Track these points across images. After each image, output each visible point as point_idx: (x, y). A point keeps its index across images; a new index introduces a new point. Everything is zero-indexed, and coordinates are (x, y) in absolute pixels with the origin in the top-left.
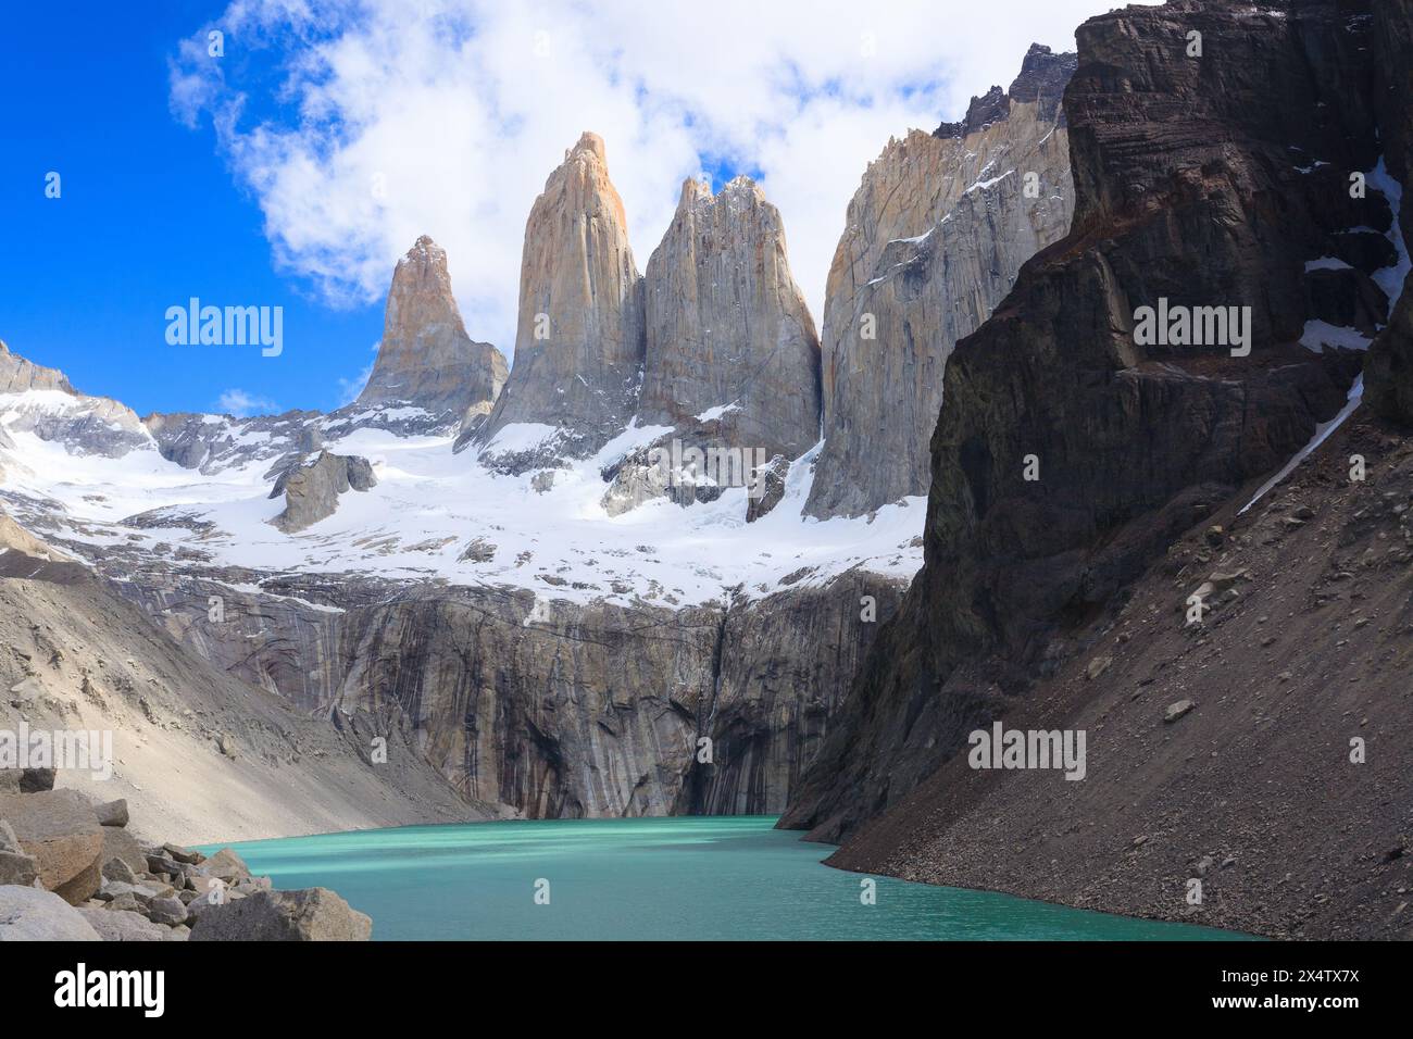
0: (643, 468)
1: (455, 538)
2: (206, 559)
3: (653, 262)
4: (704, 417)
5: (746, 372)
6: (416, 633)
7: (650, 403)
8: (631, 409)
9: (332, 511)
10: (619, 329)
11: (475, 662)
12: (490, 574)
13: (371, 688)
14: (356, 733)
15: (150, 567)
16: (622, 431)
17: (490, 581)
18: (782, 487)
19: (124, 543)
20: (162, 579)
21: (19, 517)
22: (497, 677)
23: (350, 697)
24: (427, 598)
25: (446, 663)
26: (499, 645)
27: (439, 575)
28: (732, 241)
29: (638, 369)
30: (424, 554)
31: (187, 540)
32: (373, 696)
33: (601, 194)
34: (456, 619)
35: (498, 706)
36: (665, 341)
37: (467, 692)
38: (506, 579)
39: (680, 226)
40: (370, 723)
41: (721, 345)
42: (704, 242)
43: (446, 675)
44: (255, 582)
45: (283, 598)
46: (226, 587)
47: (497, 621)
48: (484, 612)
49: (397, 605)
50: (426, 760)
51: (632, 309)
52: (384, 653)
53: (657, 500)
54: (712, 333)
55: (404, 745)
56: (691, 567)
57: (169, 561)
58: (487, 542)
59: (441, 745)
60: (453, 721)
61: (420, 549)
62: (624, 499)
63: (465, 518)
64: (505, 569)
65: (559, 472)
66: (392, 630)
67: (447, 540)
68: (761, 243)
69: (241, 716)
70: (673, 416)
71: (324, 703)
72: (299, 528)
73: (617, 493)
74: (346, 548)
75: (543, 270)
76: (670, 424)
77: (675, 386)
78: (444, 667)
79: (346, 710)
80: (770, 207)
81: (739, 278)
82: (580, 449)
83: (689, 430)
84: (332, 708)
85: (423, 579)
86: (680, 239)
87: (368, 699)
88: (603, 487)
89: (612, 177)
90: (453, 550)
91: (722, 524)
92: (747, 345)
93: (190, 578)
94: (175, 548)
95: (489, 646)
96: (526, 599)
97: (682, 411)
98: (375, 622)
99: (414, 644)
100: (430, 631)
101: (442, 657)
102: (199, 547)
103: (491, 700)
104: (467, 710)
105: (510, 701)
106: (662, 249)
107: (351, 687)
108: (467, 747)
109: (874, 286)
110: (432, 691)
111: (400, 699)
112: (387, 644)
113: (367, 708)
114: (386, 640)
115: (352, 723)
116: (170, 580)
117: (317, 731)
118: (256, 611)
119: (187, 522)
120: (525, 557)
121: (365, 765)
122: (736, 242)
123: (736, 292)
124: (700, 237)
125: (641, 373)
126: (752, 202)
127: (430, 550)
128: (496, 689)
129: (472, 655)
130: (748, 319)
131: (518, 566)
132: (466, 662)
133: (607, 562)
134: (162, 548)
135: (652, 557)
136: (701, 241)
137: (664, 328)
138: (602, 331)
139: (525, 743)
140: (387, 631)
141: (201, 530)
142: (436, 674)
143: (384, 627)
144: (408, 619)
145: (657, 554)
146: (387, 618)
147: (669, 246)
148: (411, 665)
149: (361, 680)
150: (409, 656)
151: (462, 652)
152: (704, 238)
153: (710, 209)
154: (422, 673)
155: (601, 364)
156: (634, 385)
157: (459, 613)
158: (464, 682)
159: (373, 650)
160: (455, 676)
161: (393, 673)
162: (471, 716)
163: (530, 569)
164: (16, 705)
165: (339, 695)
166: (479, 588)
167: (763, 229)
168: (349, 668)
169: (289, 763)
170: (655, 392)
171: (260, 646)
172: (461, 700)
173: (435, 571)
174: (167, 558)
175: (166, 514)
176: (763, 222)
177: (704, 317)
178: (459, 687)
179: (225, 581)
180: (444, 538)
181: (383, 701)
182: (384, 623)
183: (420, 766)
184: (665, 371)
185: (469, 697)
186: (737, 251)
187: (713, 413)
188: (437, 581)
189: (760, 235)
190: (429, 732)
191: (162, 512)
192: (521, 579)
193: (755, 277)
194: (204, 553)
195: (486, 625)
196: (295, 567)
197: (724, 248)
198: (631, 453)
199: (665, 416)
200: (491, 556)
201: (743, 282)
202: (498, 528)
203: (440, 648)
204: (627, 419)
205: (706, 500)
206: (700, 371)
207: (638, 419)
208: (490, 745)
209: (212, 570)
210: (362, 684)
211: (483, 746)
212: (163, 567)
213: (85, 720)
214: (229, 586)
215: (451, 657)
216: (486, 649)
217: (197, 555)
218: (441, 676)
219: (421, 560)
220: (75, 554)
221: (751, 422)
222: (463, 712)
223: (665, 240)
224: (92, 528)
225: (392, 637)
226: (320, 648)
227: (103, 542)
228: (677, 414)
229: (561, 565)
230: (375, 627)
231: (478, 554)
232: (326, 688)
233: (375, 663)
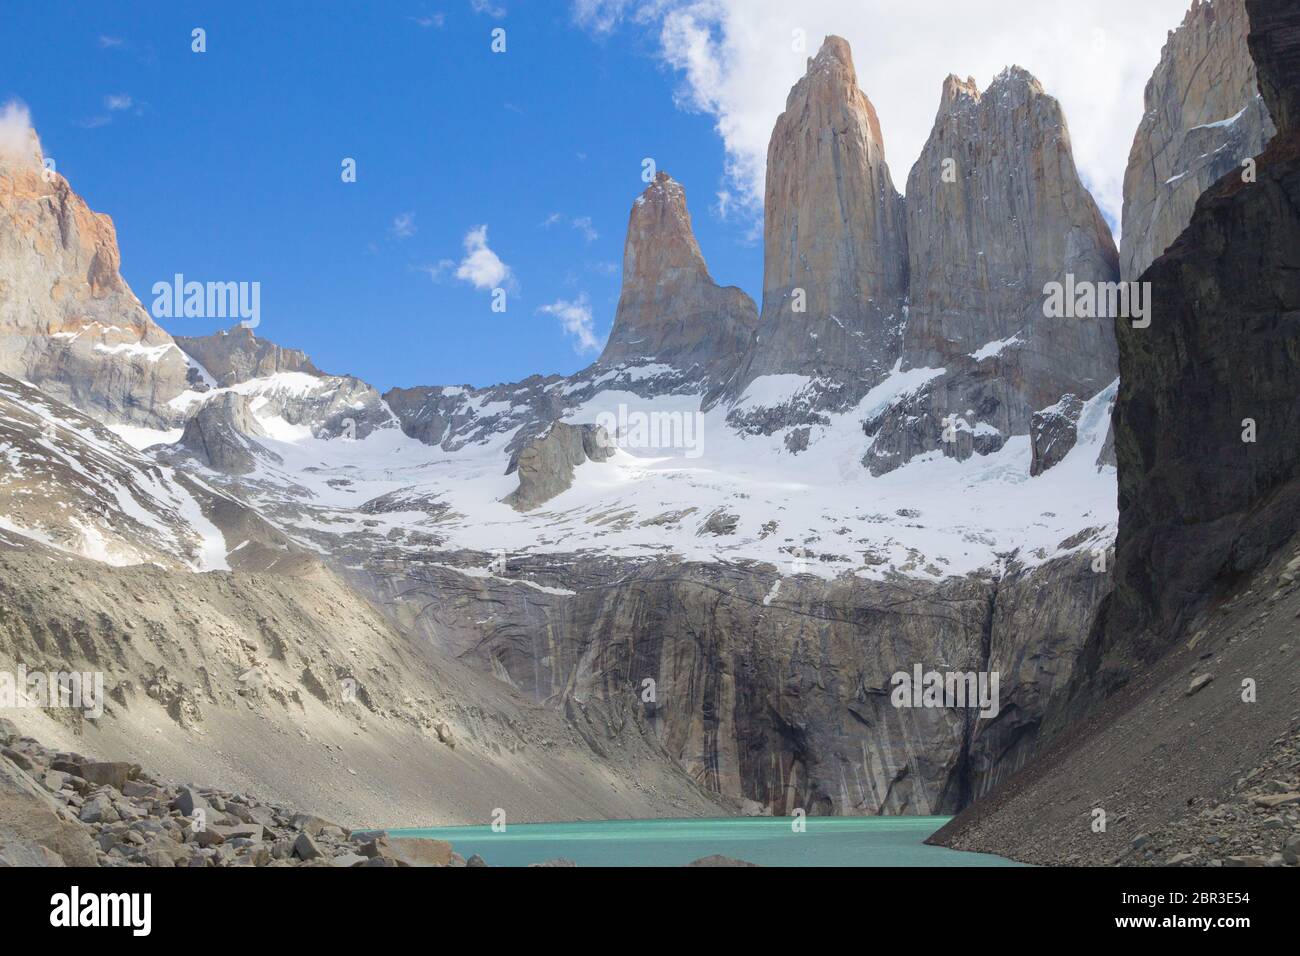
0: (910, 418)
1: (694, 509)
2: (438, 543)
3: (913, 178)
4: (980, 355)
5: (1028, 298)
6: (648, 615)
7: (915, 342)
8: (894, 351)
9: (568, 486)
10: (877, 259)
11: (712, 646)
12: (730, 547)
13: (604, 675)
14: (590, 722)
15: (383, 554)
16: (886, 377)
17: (728, 556)
18: (1073, 433)
19: (360, 530)
20: (393, 566)
21: (261, 507)
22: (735, 662)
23: (582, 684)
24: (660, 577)
25: (681, 647)
26: (735, 626)
27: (674, 551)
28: (1004, 145)
29: (902, 304)
30: (662, 529)
31: (422, 523)
32: (606, 683)
33: (849, 104)
34: (690, 598)
35: (738, 693)
36: (929, 269)
37: (704, 678)
38: (746, 553)
39: (941, 133)
40: (603, 713)
41: (996, 268)
42: (971, 150)
43: (682, 658)
44: (484, 566)
45: (512, 581)
46: (455, 572)
47: (734, 600)
48: (720, 591)
49: (628, 585)
50: (663, 751)
51: (892, 235)
52: (616, 637)
53: (928, 454)
54: (984, 256)
55: (639, 734)
56: (960, 532)
57: (401, 546)
58: (729, 512)
59: (678, 735)
60: (689, 709)
61: (657, 523)
62: (889, 455)
63: (707, 487)
64: (747, 541)
65: (815, 429)
66: (624, 612)
67: (686, 512)
68: (1040, 144)
69: (461, 704)
70: (944, 356)
71: (556, 691)
72: (533, 506)
73: (880, 448)
74: (579, 526)
75: (788, 197)
76: (940, 365)
77: (944, 320)
78: (678, 651)
79: (579, 697)
80: (1048, 99)
81: (1015, 188)
82: (839, 400)
83: (963, 371)
84: (565, 696)
85: (656, 556)
86: (942, 149)
87: (600, 686)
88: (866, 442)
89: (861, 84)
90: (691, 523)
91: (1001, 479)
92: (1028, 266)
93: (421, 564)
94: (408, 533)
95: (726, 627)
96: (766, 573)
97: (954, 349)
98: (606, 604)
99: (646, 626)
100: (663, 613)
101: (676, 640)
102: (431, 531)
103: (730, 685)
104: (705, 697)
105: (751, 687)
106: (922, 162)
107: (583, 673)
108: (706, 737)
109: (1173, 185)
110: (667, 677)
111: (634, 687)
112: (619, 628)
113: (600, 695)
114: (617, 623)
115: (585, 712)
116: (401, 566)
117: (544, 719)
118: (486, 595)
119: (423, 504)
120: (771, 526)
121: (596, 756)
122: (1010, 144)
123: (1012, 204)
124: (966, 144)
125: (906, 309)
126: (1026, 98)
127: (667, 524)
128: (736, 674)
129: (708, 637)
130: (1028, 235)
131: (762, 538)
132: (702, 646)
133: (861, 530)
134: (396, 533)
135: (915, 521)
136: (967, 149)
137: (928, 254)
138: (857, 264)
139: (769, 733)
140: (618, 613)
141: (436, 512)
142: (672, 658)
143: (615, 609)
144: (640, 600)
145: (921, 517)
146: (618, 600)
147: (930, 157)
148: (645, 649)
149: (594, 666)
150: (642, 640)
151: (697, 635)
152: (970, 144)
153: (974, 110)
154: (658, 658)
155: (858, 301)
156: (898, 322)
157: (692, 593)
158: (701, 667)
159: (605, 633)
160: (691, 661)
161: (626, 658)
162: (707, 704)
163: (775, 540)
164: (241, 694)
165: (571, 682)
166: (715, 563)
167: (1041, 127)
168: (581, 653)
169: (512, 751)
170: (922, 331)
171: (491, 632)
172: (698, 687)
173: (669, 547)
174: (400, 544)
175: (403, 496)
176: (1040, 117)
177: (975, 237)
178: (696, 673)
179: (455, 565)
180: (682, 510)
181: (616, 687)
182: (615, 604)
183: (656, 757)
184: (932, 304)
185: (707, 683)
186: (1011, 157)
187: (991, 349)
188: (672, 558)
189: (1038, 135)
190: (665, 722)
191: (400, 494)
192: (763, 552)
193: (1033, 184)
194: (436, 536)
195: (723, 604)
196: (526, 549)
197: (995, 154)
198: (896, 401)
199: (934, 356)
200: (733, 527)
201: (1020, 192)
202: (743, 496)
203: (675, 630)
204: (890, 363)
205: (985, 451)
206: (973, 301)
207: (903, 362)
208: (730, 735)
209: (442, 554)
210: (594, 671)
211: (723, 736)
212: (395, 553)
213: (306, 707)
214: (459, 570)
215: (685, 639)
216: (724, 631)
217: (428, 540)
218: (675, 660)
219: (656, 535)
220: (314, 544)
221: (1037, 356)
222: (701, 701)
223: (924, 153)
224: (330, 516)
225: (623, 620)
226: (550, 633)
227: (340, 529)
228: (946, 353)
229: (809, 535)
230: (606, 609)
231: (720, 525)
232: (557, 675)
233: (607, 648)
